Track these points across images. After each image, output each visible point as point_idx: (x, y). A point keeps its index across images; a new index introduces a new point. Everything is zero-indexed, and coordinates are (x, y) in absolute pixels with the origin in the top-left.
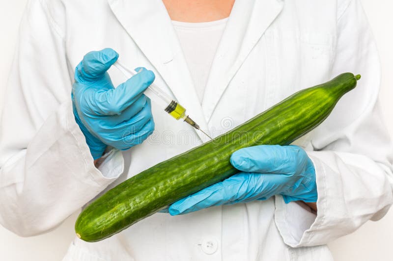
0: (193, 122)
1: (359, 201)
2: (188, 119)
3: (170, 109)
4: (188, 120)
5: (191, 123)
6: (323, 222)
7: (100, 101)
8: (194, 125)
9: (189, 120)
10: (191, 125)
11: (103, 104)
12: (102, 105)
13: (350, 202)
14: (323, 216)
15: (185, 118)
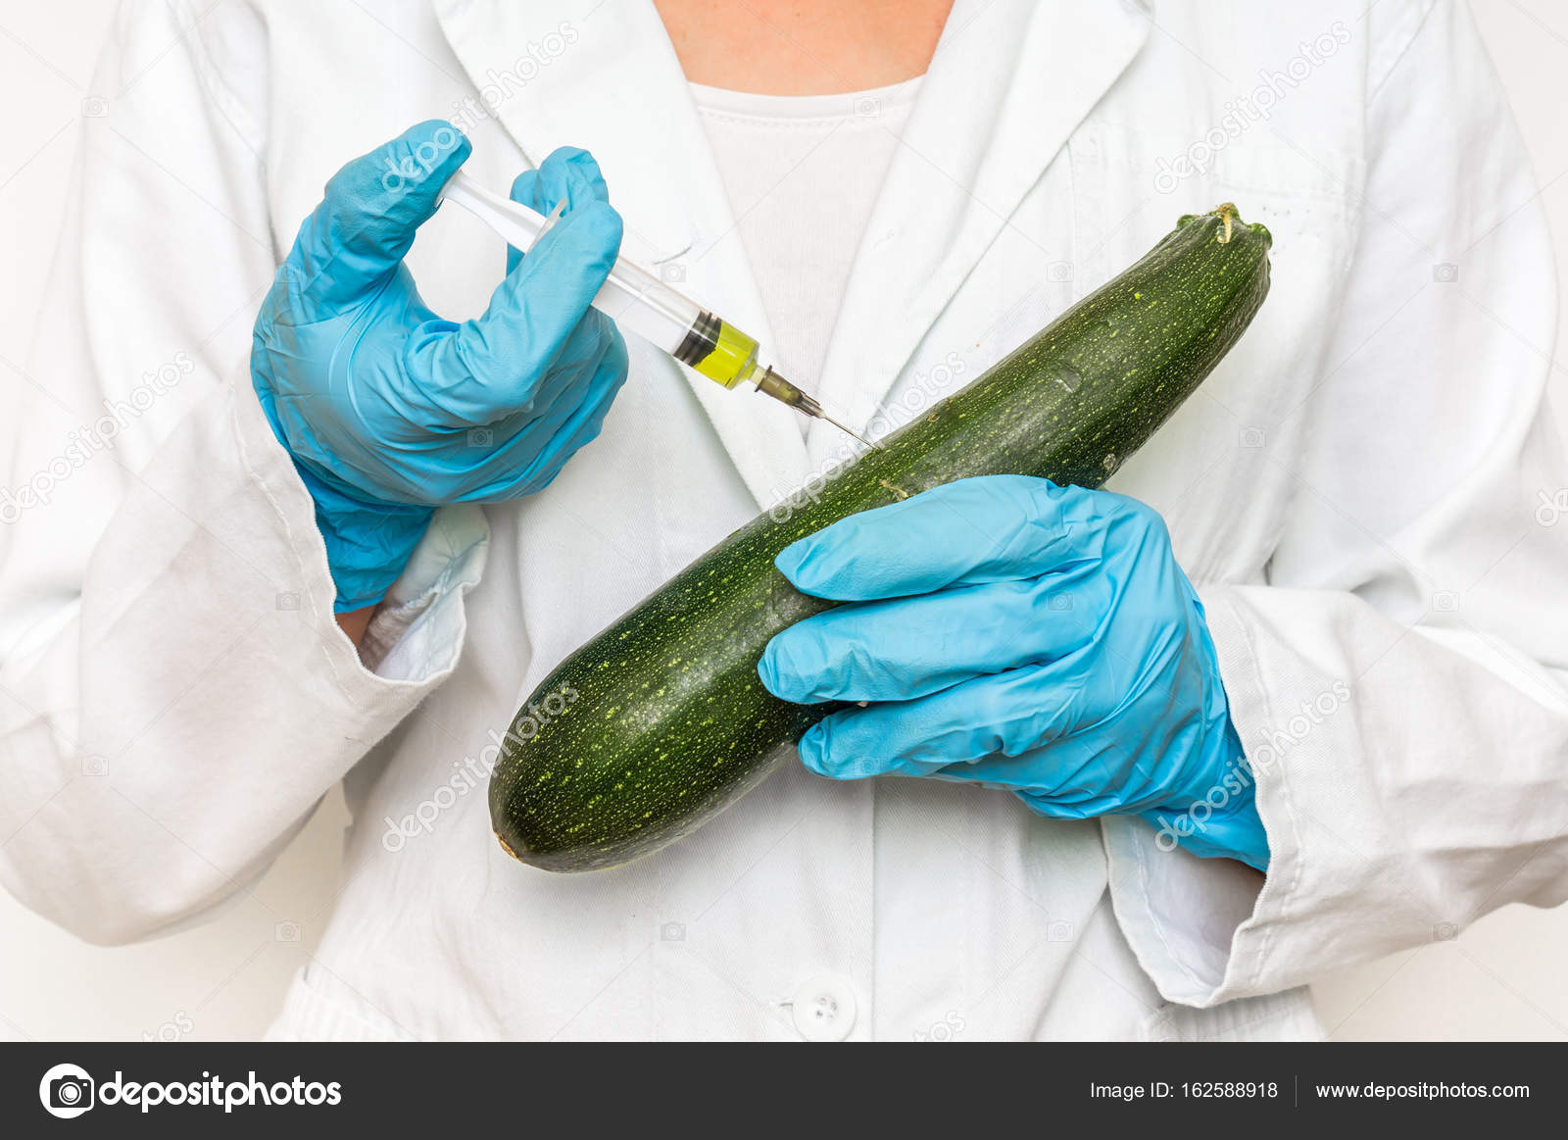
0: (794, 389)
1: (1439, 793)
2: (770, 380)
3: (696, 350)
4: (772, 385)
5: (788, 394)
6: (1299, 881)
7: (443, 383)
8: (798, 400)
9: (777, 384)
10: (788, 402)
11: (459, 391)
12: (458, 398)
13: (1403, 793)
14: (1295, 854)
15: (759, 375)
